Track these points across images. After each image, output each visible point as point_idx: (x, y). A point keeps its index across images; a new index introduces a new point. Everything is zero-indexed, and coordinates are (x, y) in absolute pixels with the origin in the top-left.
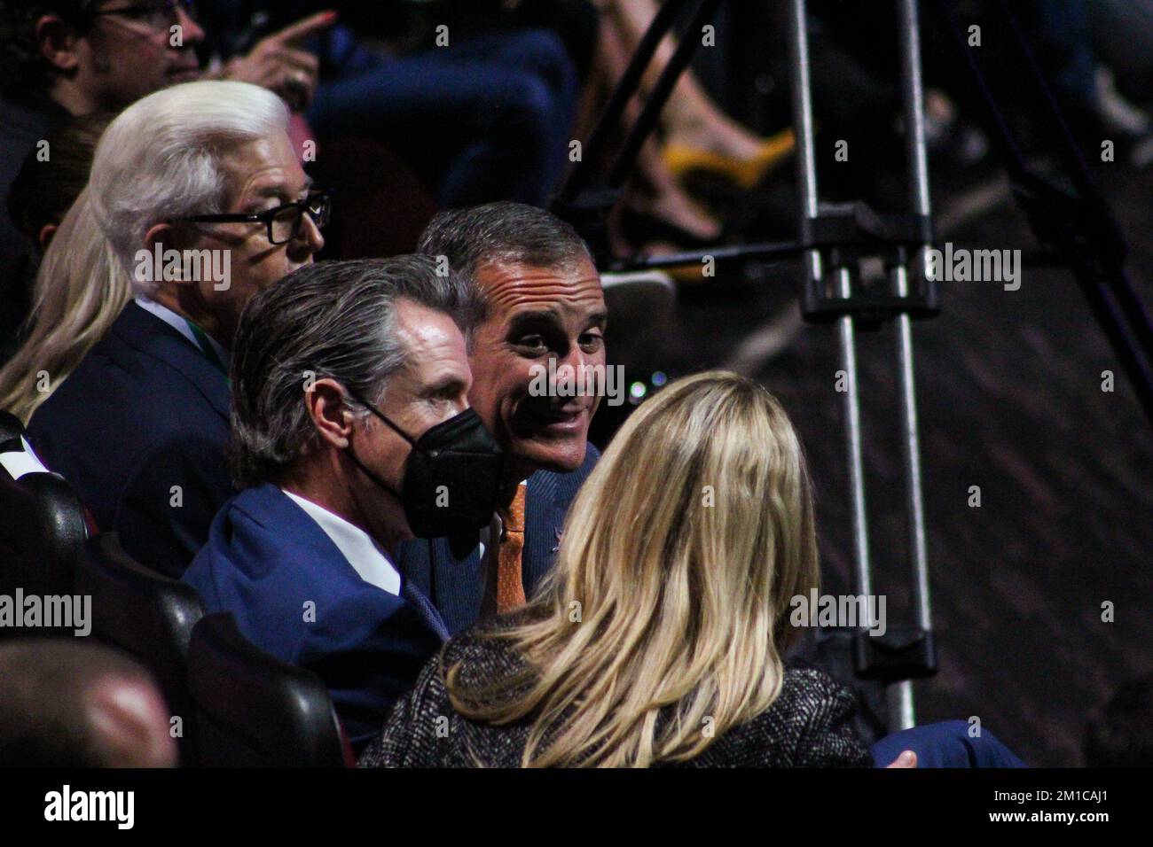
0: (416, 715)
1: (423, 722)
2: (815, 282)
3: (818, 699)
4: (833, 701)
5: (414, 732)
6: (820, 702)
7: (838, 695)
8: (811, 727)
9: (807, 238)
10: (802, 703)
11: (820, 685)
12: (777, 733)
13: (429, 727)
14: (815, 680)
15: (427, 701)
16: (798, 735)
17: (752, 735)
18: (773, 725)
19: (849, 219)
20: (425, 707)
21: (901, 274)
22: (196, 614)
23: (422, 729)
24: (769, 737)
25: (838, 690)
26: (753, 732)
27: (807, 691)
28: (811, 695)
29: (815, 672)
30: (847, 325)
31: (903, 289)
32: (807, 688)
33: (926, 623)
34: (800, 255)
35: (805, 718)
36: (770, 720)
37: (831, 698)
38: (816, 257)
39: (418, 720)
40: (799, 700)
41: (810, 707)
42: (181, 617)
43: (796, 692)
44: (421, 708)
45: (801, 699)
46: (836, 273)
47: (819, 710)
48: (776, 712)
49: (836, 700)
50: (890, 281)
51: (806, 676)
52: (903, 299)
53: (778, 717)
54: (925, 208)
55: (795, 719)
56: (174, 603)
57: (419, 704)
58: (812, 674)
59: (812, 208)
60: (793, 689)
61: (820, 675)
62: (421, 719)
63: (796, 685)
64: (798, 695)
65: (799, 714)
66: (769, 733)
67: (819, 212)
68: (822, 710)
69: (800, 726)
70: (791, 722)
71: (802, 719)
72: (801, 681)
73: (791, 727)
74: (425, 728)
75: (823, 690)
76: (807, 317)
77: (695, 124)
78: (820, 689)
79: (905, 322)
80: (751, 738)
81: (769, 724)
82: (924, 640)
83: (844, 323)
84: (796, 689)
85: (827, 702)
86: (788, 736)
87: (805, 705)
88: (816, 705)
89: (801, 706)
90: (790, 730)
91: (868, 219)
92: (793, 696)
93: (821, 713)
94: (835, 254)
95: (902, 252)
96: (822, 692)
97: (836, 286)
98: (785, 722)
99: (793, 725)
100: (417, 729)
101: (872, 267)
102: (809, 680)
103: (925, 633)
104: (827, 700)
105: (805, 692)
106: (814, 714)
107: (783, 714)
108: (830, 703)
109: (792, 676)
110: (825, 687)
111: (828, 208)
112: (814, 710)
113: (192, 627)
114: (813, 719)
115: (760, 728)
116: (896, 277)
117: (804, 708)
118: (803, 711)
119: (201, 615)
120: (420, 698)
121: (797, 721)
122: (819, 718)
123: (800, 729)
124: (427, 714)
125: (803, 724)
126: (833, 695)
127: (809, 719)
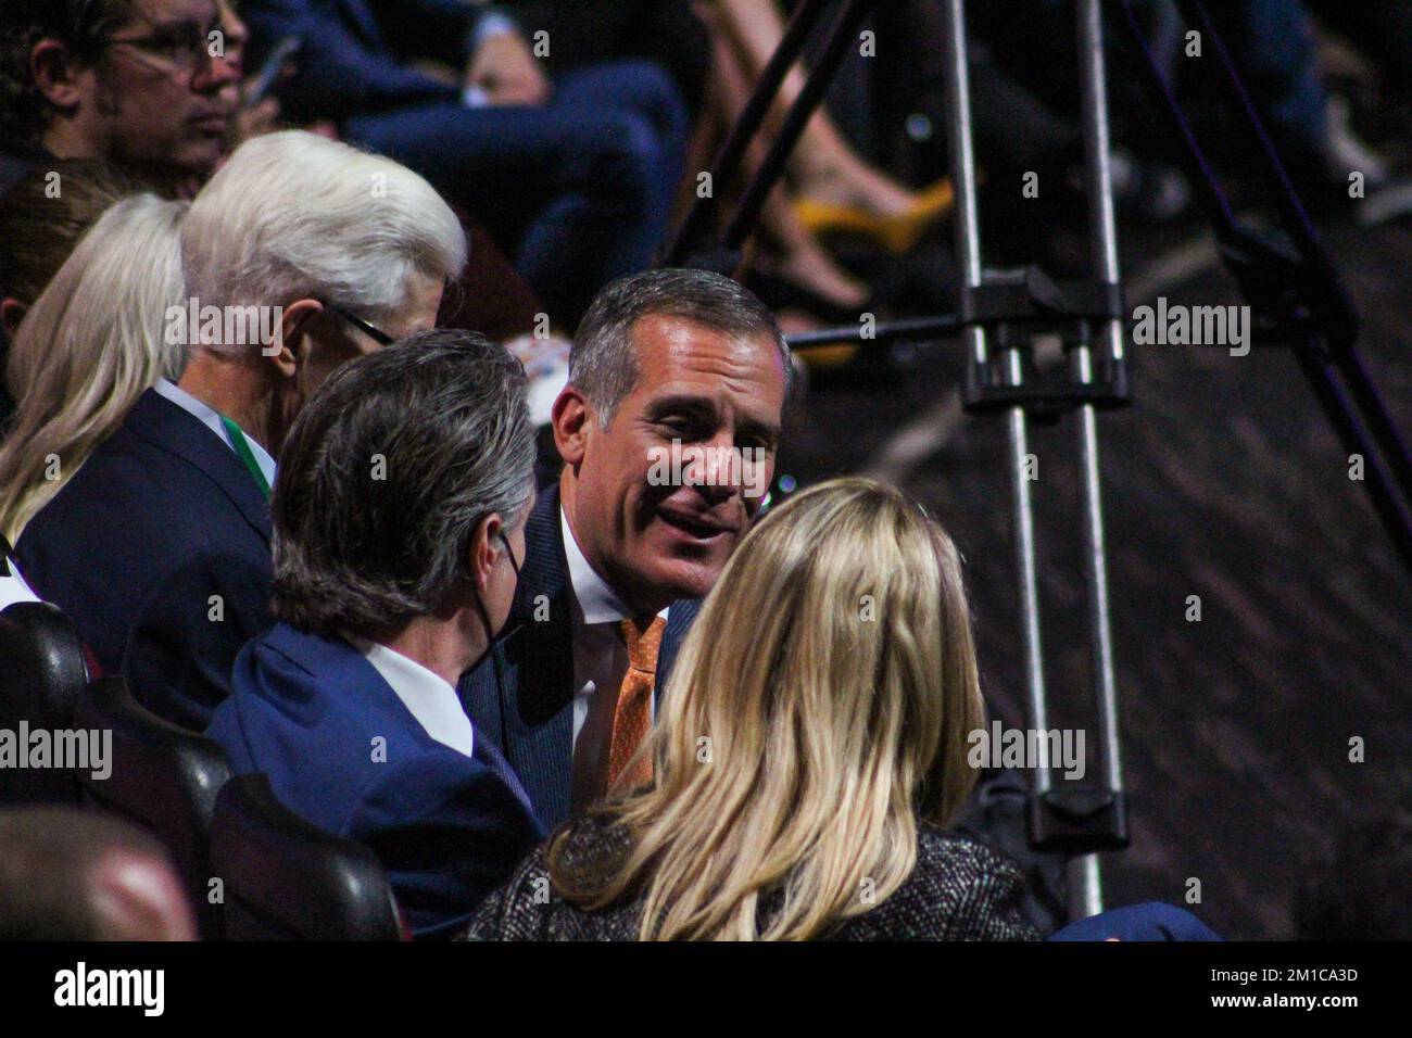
0: (509, 910)
1: (518, 918)
2: (978, 366)
3: (970, 879)
4: (989, 880)
5: (505, 928)
6: (973, 882)
7: (996, 871)
8: (961, 915)
9: (968, 313)
10: (950, 884)
11: (974, 860)
12: (918, 924)
13: (525, 926)
14: (967, 855)
15: (523, 894)
16: (944, 926)
17: (889, 925)
18: (913, 913)
19: (1019, 289)
20: (520, 900)
21: (1084, 355)
22: (222, 775)
23: (515, 925)
24: (909, 928)
25: (997, 865)
26: (889, 921)
27: (958, 869)
28: (963, 874)
29: (970, 844)
30: (1018, 417)
31: (1086, 374)
32: (958, 864)
33: (1116, 783)
34: (959, 332)
35: (953, 904)
36: (910, 906)
37: (986, 877)
38: (979, 335)
39: (511, 917)
40: (946, 881)
41: (960, 891)
42: (203, 779)
43: (943, 870)
44: (516, 902)
45: (949, 880)
46: (1004, 353)
47: (971, 893)
48: (916, 897)
49: (993, 879)
50: (1070, 365)
51: (956, 850)
52: (1086, 386)
53: (919, 902)
54: (1113, 275)
55: (939, 905)
56: (194, 760)
57: (513, 897)
58: (965, 847)
59: (975, 275)
60: (939, 865)
61: (976, 847)
62: (515, 914)
63: (943, 860)
64: (945, 873)
65: (946, 900)
66: (908, 923)
67: (982, 279)
68: (974, 892)
69: (947, 915)
70: (936, 910)
71: (949, 905)
72: (951, 856)
73: (935, 916)
74: (520, 925)
75: (977, 866)
76: (969, 408)
77: (831, 174)
78: (974, 865)
79: (1088, 412)
80: (887, 929)
81: (908, 911)
82: (1112, 805)
83: (1014, 416)
84: (943, 866)
85: (981, 882)
86: (932, 928)
87: (953, 887)
88: (967, 887)
89: (949, 888)
90: (934, 920)
91: (1043, 288)
92: (939, 875)
93: (973, 897)
94: (1003, 333)
95: (1085, 329)
96: (976, 869)
97: (1004, 370)
98: (927, 909)
99: (937, 913)
100: (509, 926)
101: (1048, 347)
102: (960, 854)
103: (1115, 795)
104: (981, 878)
105: (954, 869)
106: (965, 899)
107: (925, 899)
108: (985, 882)
109: (940, 849)
110: (981, 863)
111: (992, 274)
112: (964, 892)
113: (216, 791)
114: (962, 905)
115: (897, 917)
116: (1078, 359)
117: (952, 891)
118: (951, 896)
119: (227, 777)
120: (515, 891)
121: (942, 908)
122: (970, 904)
123: (946, 919)
124: (522, 910)
125: (949, 912)
126: (990, 872)
127: (958, 905)
